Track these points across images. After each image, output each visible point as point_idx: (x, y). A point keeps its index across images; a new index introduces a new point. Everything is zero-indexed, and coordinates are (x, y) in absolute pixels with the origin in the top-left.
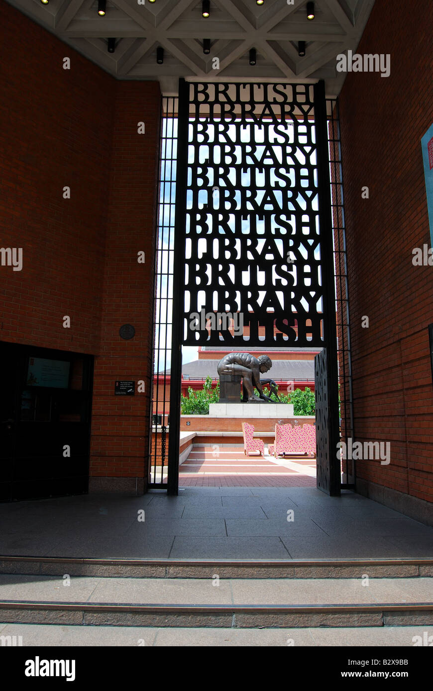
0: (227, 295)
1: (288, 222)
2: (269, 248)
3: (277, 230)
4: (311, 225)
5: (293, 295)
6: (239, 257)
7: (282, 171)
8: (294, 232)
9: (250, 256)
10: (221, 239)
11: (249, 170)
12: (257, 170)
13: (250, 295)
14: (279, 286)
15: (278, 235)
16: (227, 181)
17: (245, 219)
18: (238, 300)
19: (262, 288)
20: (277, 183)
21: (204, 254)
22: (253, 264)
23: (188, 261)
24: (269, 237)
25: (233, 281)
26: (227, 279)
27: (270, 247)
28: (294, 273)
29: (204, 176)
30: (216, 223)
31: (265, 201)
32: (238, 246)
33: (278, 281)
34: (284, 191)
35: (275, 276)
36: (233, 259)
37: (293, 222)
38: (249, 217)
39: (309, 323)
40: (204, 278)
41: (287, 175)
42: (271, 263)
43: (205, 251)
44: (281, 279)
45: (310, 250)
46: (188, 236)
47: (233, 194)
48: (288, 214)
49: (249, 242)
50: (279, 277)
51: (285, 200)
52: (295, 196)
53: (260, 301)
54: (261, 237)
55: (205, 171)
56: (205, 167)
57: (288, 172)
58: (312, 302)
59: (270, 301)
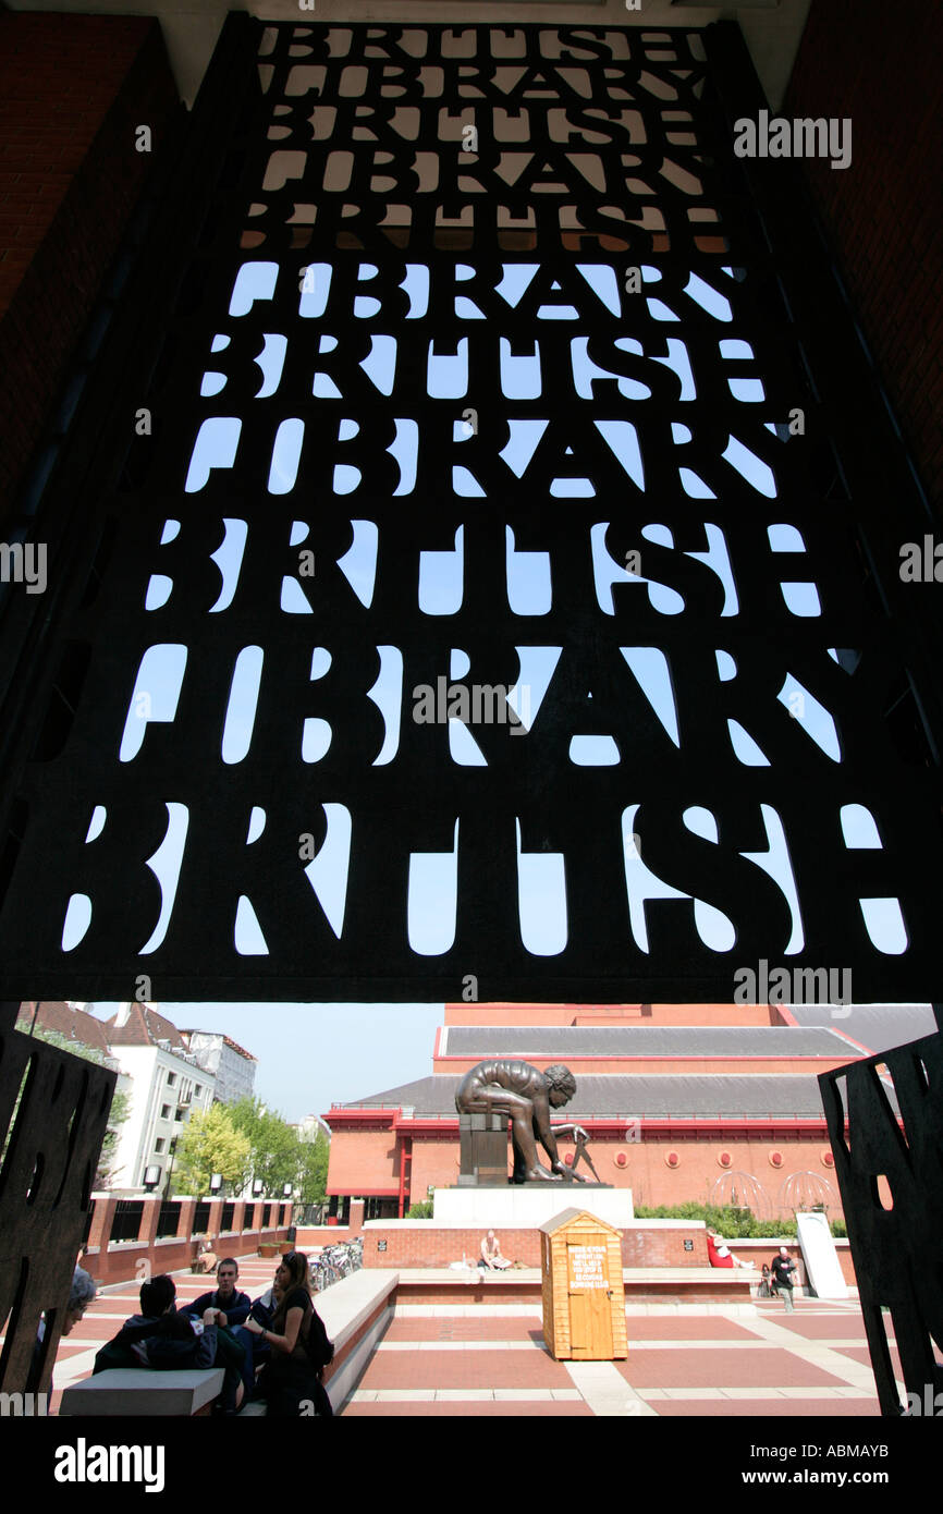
0: (321, 663)
1: (654, 358)
2: (568, 453)
3: (604, 388)
5: (726, 666)
6: (406, 486)
9: (467, 485)
10: (322, 418)
11: (468, 210)
12: (503, 211)
13: (461, 665)
14: (638, 621)
15: (611, 404)
17: (447, 351)
18: (387, 692)
20: (589, 242)
22: (484, 520)
24: (566, 410)
25: (365, 596)
28: (716, 560)
30: (302, 363)
31: (538, 295)
32: (404, 448)
33: (629, 594)
34: (625, 263)
35: (607, 573)
36: (371, 499)
37: (677, 363)
38: (463, 345)
40: (197, 582)
41: (633, 221)
42: (582, 512)
43: (229, 464)
44: (643, 586)
47: (393, 274)
49: (465, 430)
50: (633, 578)
54: (525, 410)
55: (281, 212)
57: (635, 215)
59: (590, 696)
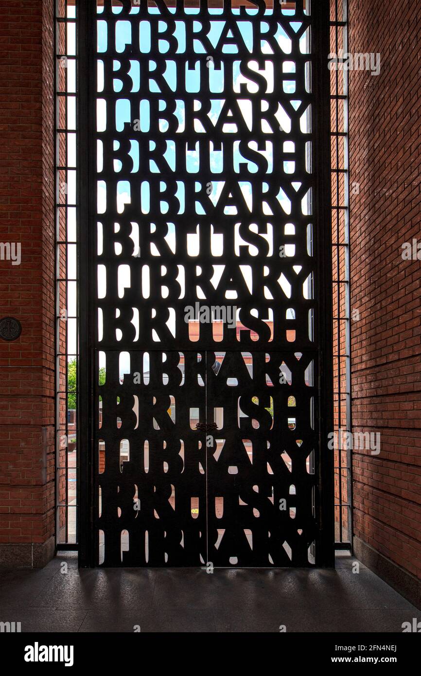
0: (164, 271)
1: (261, 152)
2: (230, 196)
3: (243, 167)
4: (298, 157)
5: (266, 271)
6: (182, 211)
7: (253, 65)
8: (270, 170)
9: (200, 210)
10: (154, 181)
11: (198, 64)
12: (211, 65)
13: (199, 271)
14: (245, 257)
15: (244, 174)
16: (162, 83)
17: (192, 148)
18: (181, 279)
19: (218, 261)
20: (243, 87)
21: (126, 205)
22: (205, 222)
23: (101, 218)
24: (230, 178)
25: (174, 250)
26: (163, 246)
27: (232, 195)
28: (269, 237)
29: (123, 74)
30: (145, 156)
31: (223, 119)
32: (180, 194)
33: (244, 249)
34: (256, 100)
35: (239, 241)
36: (172, 215)
37: (268, 154)
38: (197, 144)
39: (290, 314)
40: (128, 245)
41: (261, 72)
42: (232, 220)
43: (129, 201)
44: (248, 246)
45: (296, 198)
46: (101, 176)
47: (171, 107)
48: (262, 139)
49: (198, 187)
50: (245, 243)
51: (257, 115)
52: (273, 109)
53: (215, 281)
54: (217, 177)
55: (126, 67)
56: (125, 59)
57: (262, 67)
58: (296, 282)
59: (231, 280)
